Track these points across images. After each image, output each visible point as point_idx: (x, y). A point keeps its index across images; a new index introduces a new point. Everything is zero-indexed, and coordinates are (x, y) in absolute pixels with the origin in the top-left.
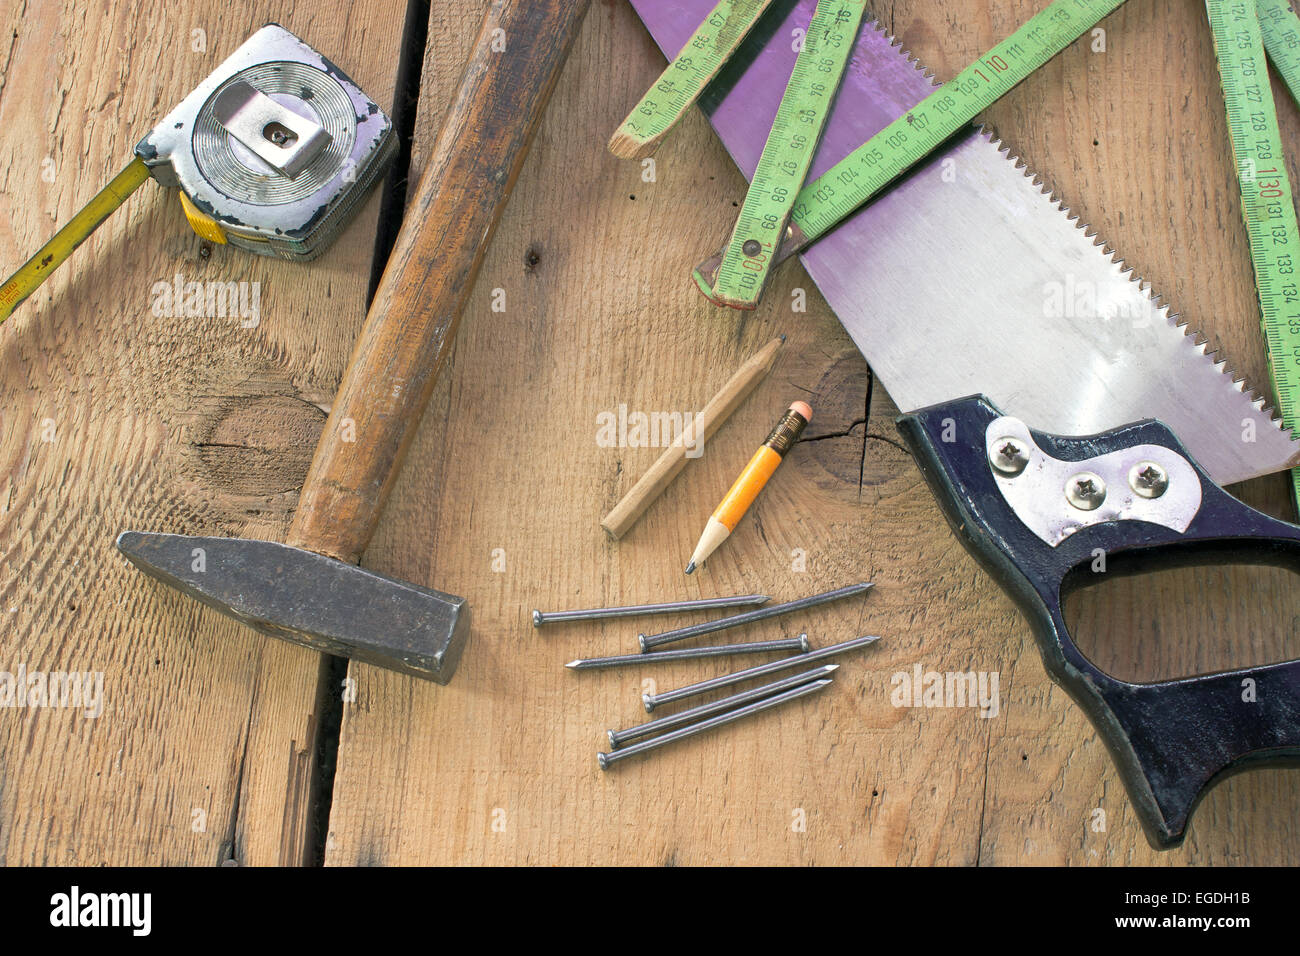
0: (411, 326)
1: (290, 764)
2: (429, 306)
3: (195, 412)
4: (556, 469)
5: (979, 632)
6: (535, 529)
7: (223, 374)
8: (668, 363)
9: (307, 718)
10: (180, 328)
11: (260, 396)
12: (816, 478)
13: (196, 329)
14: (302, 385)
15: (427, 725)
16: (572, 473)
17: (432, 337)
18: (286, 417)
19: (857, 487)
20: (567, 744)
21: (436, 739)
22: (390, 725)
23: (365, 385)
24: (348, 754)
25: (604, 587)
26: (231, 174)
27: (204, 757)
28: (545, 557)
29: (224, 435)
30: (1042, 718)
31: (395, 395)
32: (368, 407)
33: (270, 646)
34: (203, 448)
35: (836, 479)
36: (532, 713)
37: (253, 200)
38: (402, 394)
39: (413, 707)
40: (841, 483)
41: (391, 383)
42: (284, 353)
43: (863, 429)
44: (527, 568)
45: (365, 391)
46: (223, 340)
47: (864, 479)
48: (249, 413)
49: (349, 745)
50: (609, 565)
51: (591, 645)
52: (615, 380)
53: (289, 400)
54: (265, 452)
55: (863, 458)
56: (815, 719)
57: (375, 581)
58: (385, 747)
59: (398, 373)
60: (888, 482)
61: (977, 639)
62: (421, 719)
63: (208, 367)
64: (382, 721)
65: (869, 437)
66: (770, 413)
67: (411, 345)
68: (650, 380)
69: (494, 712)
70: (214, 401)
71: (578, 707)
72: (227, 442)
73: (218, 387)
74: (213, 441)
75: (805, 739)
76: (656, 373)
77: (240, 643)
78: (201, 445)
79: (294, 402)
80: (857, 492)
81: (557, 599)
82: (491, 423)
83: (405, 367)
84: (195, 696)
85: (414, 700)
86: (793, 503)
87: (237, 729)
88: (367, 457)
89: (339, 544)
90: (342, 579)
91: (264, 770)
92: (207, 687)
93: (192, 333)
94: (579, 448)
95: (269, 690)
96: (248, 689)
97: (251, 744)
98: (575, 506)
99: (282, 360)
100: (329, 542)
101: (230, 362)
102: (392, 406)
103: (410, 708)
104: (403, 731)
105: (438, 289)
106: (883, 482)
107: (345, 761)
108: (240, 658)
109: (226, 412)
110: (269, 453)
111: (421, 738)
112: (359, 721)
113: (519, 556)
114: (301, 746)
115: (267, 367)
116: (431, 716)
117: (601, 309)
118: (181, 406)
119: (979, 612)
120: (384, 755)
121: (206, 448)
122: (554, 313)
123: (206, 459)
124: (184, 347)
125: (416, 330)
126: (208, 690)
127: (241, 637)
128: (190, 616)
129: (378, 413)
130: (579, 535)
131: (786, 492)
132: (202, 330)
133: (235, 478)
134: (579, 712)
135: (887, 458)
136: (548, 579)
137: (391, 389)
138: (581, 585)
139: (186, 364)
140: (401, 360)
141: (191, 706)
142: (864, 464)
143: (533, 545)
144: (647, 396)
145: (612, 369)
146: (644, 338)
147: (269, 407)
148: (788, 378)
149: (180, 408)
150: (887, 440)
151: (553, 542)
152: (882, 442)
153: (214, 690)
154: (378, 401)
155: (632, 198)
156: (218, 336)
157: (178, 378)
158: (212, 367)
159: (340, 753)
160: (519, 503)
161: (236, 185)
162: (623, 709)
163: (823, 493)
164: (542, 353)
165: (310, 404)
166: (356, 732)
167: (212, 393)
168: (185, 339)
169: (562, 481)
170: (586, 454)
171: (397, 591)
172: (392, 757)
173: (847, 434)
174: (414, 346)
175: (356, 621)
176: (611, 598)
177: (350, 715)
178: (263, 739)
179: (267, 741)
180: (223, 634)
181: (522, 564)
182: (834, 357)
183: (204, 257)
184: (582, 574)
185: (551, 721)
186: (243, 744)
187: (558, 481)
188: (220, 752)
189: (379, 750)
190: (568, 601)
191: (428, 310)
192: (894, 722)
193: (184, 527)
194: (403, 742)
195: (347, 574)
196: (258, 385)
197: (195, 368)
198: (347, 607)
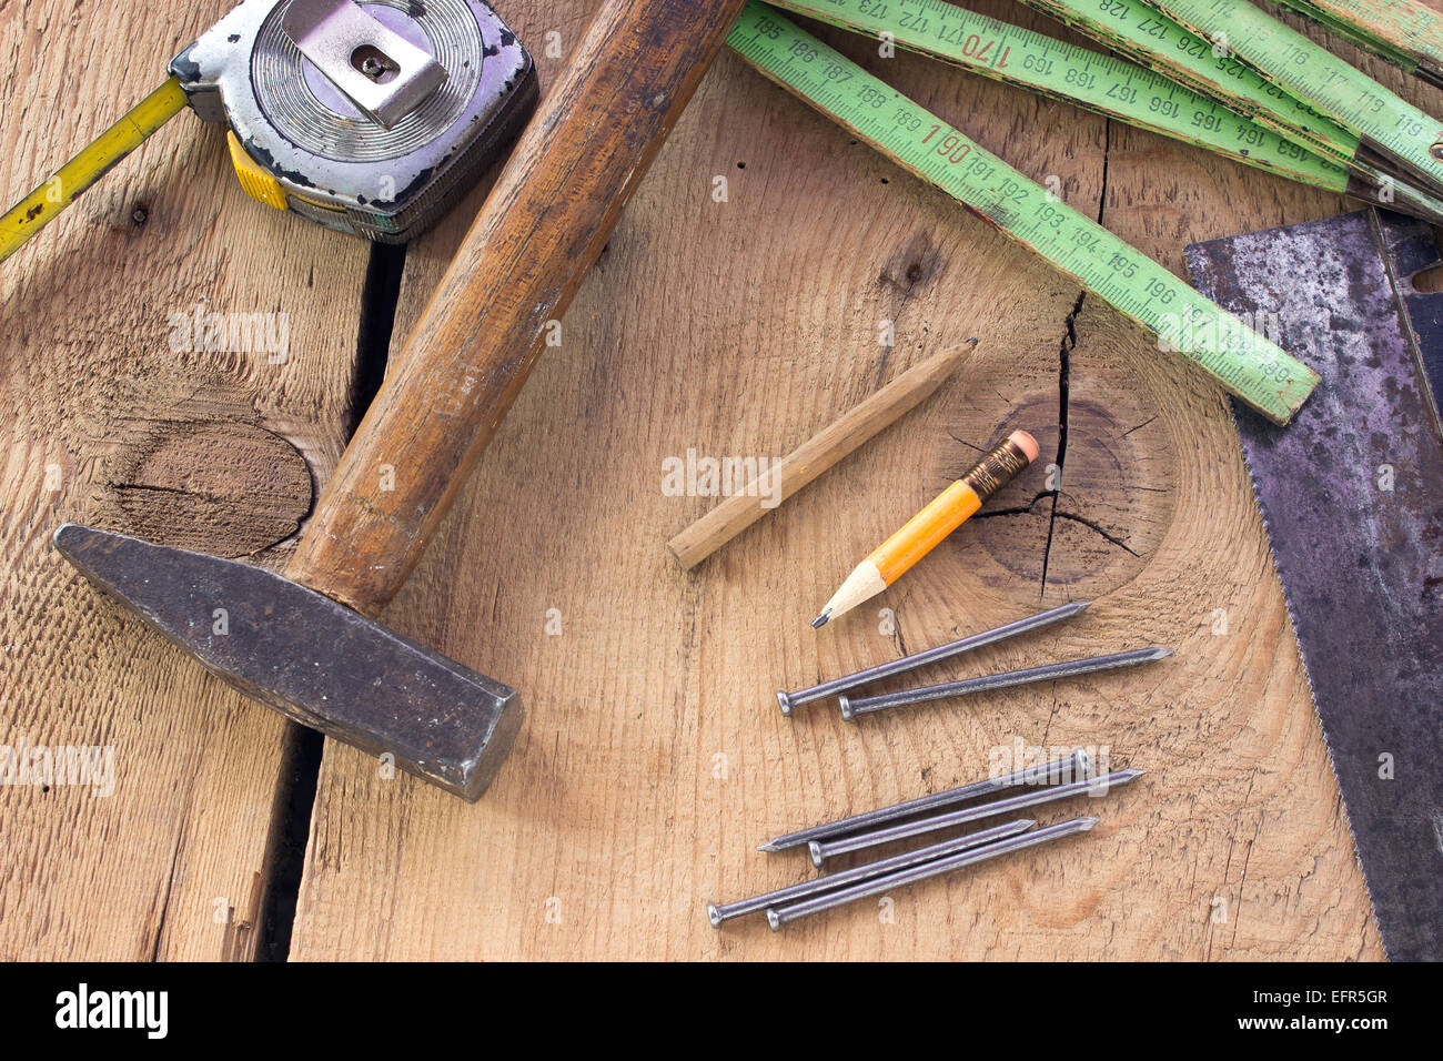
0: (503, 296)
1: (225, 940)
2: (533, 272)
3: (115, 440)
4: (616, 542)
5: (1204, 798)
6: (582, 625)
7: (156, 388)
8: (780, 400)
9: (252, 877)
10: (100, 322)
11: (208, 422)
12: (981, 571)
13: (122, 324)
14: (266, 408)
15: (419, 894)
16: (639, 548)
17: (530, 315)
18: (242, 452)
19: (1038, 585)
20: (614, 929)
21: (431, 914)
22: (368, 891)
23: (426, 370)
24: (308, 930)
25: (677, 711)
26: (301, 114)
27: (105, 925)
28: (596, 665)
29: (154, 474)
30: (1287, 924)
31: (466, 389)
32: (425, 401)
33: (205, 773)
34: (124, 491)
35: (1008, 573)
36: (567, 883)
37: (329, 152)
38: (475, 391)
39: (401, 868)
40: (1016, 580)
41: (463, 373)
42: (243, 363)
43: (1050, 506)
44: (570, 679)
45: (426, 378)
46: (159, 341)
47: (1047, 575)
48: (192, 445)
49: (310, 917)
50: (685, 680)
51: (655, 791)
52: (705, 421)
53: (246, 429)
54: (211, 499)
55: (1048, 546)
56: (964, 911)
57: (395, 645)
58: (359, 922)
59: (474, 360)
60: (1082, 582)
61: (1200, 808)
62: (412, 884)
63: (136, 377)
64: (357, 886)
65: (1058, 515)
66: (920, 476)
67: (498, 323)
68: (754, 423)
69: (514, 880)
70: (143, 426)
71: (633, 878)
72: (158, 484)
73: (149, 406)
74: (138, 482)
75: (949, 937)
76: (763, 414)
77: (164, 766)
78: (122, 486)
79: (255, 432)
80: (1038, 592)
81: (609, 724)
82: (530, 473)
83: (485, 354)
84: (97, 840)
85: (403, 858)
86: (947, 605)
87: (153, 886)
88: (414, 471)
89: (356, 587)
90: (351, 637)
91: (188, 947)
92: (113, 827)
93: (116, 329)
94: (650, 515)
95: (201, 836)
96: (171, 833)
97: (171, 910)
98: (642, 595)
99: (240, 373)
100: (344, 581)
101: (168, 372)
102: (459, 405)
103: (398, 867)
104: (386, 900)
105: (549, 249)
106: (1074, 581)
107: (302, 939)
108: (162, 788)
109: (159, 441)
110: (216, 501)
111: (411, 912)
112: (325, 883)
113: (561, 661)
114: (242, 915)
115: (220, 381)
116: (425, 882)
117: (691, 321)
118: (95, 430)
119: (1204, 770)
120: (358, 933)
121: (129, 492)
122: (623, 323)
123: (128, 506)
124: (104, 347)
125: (508, 304)
126: (115, 832)
127: (165, 759)
128: (95, 726)
129: (439, 412)
130: (644, 636)
131: (937, 588)
132: (131, 325)
133: (168, 534)
134: (633, 885)
135: (1083, 546)
136: (599, 695)
137: (461, 381)
138: (644, 705)
139: (105, 372)
140: (481, 343)
141: (90, 854)
142: (1050, 553)
143: (580, 647)
144: (748, 446)
145: (700, 405)
146: (748, 364)
147: (219, 437)
148: (948, 428)
149: (94, 433)
150: (1084, 521)
151: (608, 644)
152: (1075, 523)
153: (123, 832)
154: (441, 395)
155: (741, 166)
156: (152, 334)
157: (94, 392)
158: (141, 378)
159: (296, 928)
160: (564, 586)
161: (307, 129)
162: (694, 883)
163: (992, 592)
164: (605, 377)
165: (278, 435)
166: (319, 899)
167: (141, 414)
168: (106, 337)
169: (625, 560)
170: (660, 522)
171: (425, 666)
172: (369, 937)
173: (1026, 511)
174: (503, 325)
175: (361, 699)
176: (686, 726)
177: (312, 875)
178: (188, 904)
179: (194, 908)
180: (140, 754)
181: (563, 673)
182: (1014, 401)
183: (137, 223)
184: (645, 691)
185: (593, 896)
186: (160, 909)
187: (619, 560)
188: (127, 920)
189: (351, 926)
190: (626, 728)
191: (530, 277)
192: (1076, 920)
193: (92, 601)
194: (386, 916)
195: (359, 631)
196: (205, 407)
197: (118, 378)
198: (352, 676)
